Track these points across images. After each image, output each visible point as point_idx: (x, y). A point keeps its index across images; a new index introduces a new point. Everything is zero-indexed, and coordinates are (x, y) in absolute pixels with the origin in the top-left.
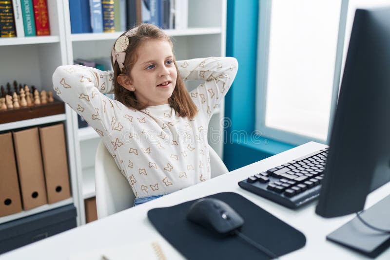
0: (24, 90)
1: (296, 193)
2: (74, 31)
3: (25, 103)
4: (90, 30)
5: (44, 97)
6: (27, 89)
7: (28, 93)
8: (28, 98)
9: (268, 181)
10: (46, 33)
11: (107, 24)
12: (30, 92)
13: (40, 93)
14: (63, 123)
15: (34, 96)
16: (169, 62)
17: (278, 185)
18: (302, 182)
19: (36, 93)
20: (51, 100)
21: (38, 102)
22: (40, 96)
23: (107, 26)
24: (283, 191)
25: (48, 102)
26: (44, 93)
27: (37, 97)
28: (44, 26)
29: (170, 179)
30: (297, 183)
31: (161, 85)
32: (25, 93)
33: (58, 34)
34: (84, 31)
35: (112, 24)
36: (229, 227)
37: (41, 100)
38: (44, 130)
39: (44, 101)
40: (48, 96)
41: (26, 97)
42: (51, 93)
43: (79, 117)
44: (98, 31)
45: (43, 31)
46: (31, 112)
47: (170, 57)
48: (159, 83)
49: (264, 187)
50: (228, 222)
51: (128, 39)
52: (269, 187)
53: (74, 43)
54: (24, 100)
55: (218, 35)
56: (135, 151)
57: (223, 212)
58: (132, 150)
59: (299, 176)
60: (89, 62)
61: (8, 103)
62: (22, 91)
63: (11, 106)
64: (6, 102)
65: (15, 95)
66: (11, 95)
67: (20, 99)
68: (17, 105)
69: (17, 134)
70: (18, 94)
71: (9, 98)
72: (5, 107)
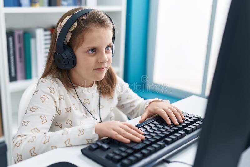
4: (20, 5)
16: (108, 48)
23: (33, 2)
24: (119, 161)
47: (111, 44)
60: (19, 30)
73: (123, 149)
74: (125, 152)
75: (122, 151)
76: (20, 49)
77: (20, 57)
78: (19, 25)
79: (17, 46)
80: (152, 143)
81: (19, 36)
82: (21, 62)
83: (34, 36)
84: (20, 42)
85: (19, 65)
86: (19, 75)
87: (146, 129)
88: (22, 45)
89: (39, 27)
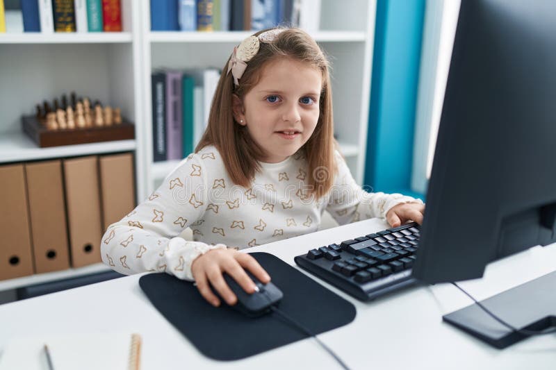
0: (83, 104)
1: (373, 278)
2: (155, 27)
3: (82, 122)
4: (178, 28)
5: (109, 117)
6: (86, 103)
7: (87, 110)
8: (88, 116)
9: (338, 258)
10: (116, 28)
12: (90, 107)
13: (103, 109)
14: (132, 153)
15: (95, 113)
17: (349, 264)
18: (386, 262)
19: (98, 109)
20: (118, 120)
21: (99, 121)
22: (104, 115)
23: (201, 23)
24: (353, 273)
25: (114, 122)
26: (108, 111)
27: (99, 115)
28: (114, 19)
30: (380, 262)
32: (83, 109)
33: (130, 31)
34: (169, 28)
37: (104, 120)
38: (105, 161)
39: (109, 122)
40: (114, 114)
41: (84, 115)
42: (118, 111)
43: (155, 146)
44: (189, 30)
45: (113, 26)
46: (88, 133)
48: (279, 129)
49: (328, 267)
52: (336, 268)
53: (155, 46)
54: (81, 117)
55: (359, 45)
59: (386, 253)
60: (174, 71)
61: (60, 121)
62: (79, 106)
63: (63, 125)
64: (57, 120)
65: (70, 111)
66: (65, 109)
67: (76, 117)
68: (71, 124)
69: (69, 164)
70: (74, 109)
71: (61, 114)
72: (54, 125)
73: (360, 258)
74: (363, 262)
75: (359, 261)
76: (175, 105)
77: (175, 118)
78: (176, 63)
79: (171, 99)
80: (401, 256)
81: (175, 82)
82: (175, 127)
83: (200, 83)
84: (175, 93)
85: (172, 133)
86: (172, 150)
87: (404, 235)
88: (178, 98)
89: (211, 68)
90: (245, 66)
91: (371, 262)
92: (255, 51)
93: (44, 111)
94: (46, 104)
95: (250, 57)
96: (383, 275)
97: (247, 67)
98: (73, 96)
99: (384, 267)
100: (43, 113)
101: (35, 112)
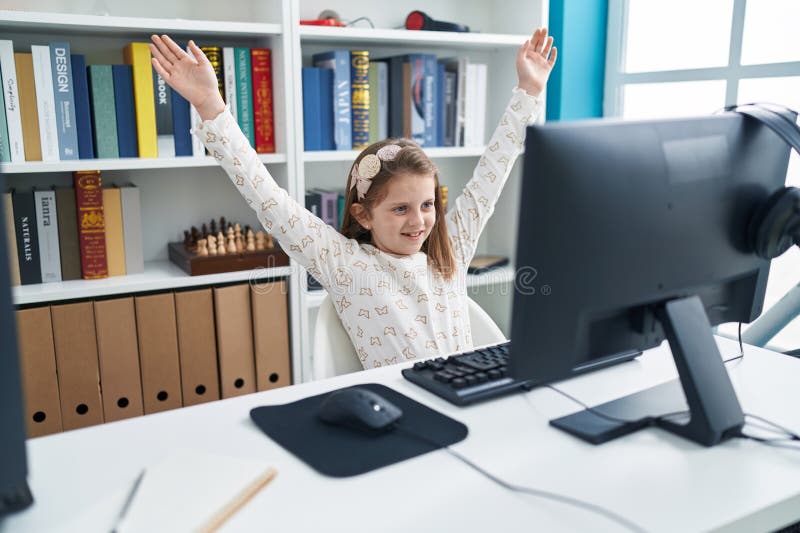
0: (234, 229)
2: (308, 147)
3: (233, 248)
4: (333, 147)
5: (261, 241)
6: (238, 228)
7: (239, 235)
8: (239, 241)
9: (441, 369)
10: (269, 149)
11: (358, 138)
12: (241, 232)
13: (255, 233)
14: (285, 279)
15: (247, 238)
17: (449, 373)
19: (250, 234)
20: (271, 245)
21: (251, 247)
22: (256, 239)
23: (357, 141)
24: (451, 381)
25: (266, 248)
26: (260, 235)
27: (251, 240)
28: (267, 139)
29: (414, 350)
31: (408, 235)
32: (235, 234)
33: (285, 151)
34: (323, 148)
35: (365, 138)
36: (386, 420)
37: (256, 245)
39: (261, 247)
40: (267, 239)
41: (235, 240)
43: (309, 276)
44: (344, 148)
45: (265, 147)
46: (240, 260)
48: (405, 231)
49: (431, 376)
50: (384, 414)
51: (379, 164)
52: (436, 377)
53: (308, 165)
54: (232, 243)
56: (366, 313)
57: (373, 403)
58: (362, 312)
59: (488, 364)
60: (328, 193)
61: (210, 247)
62: (231, 230)
63: (214, 251)
64: (207, 246)
65: (221, 236)
66: (215, 235)
67: (227, 241)
68: (222, 250)
69: (220, 291)
70: (225, 235)
71: (212, 239)
72: (205, 252)
73: (461, 368)
74: (462, 371)
75: (459, 371)
81: (329, 205)
84: (329, 215)
88: (334, 220)
90: (370, 183)
91: (470, 371)
92: (378, 170)
93: (193, 237)
94: (194, 230)
95: (373, 175)
96: (480, 382)
97: (372, 185)
98: (223, 221)
99: (481, 375)
100: (191, 239)
101: (183, 238)
